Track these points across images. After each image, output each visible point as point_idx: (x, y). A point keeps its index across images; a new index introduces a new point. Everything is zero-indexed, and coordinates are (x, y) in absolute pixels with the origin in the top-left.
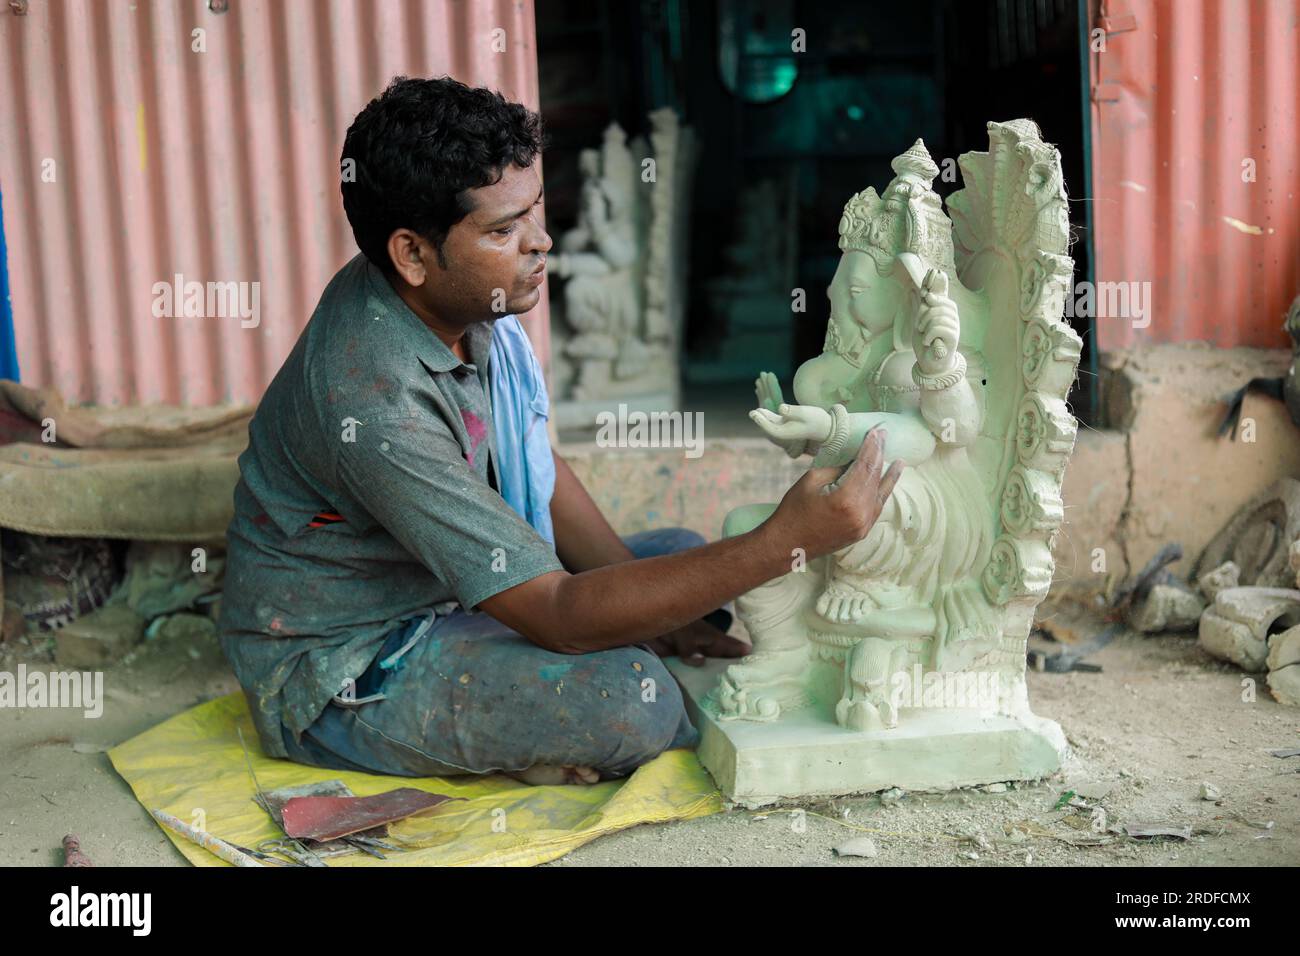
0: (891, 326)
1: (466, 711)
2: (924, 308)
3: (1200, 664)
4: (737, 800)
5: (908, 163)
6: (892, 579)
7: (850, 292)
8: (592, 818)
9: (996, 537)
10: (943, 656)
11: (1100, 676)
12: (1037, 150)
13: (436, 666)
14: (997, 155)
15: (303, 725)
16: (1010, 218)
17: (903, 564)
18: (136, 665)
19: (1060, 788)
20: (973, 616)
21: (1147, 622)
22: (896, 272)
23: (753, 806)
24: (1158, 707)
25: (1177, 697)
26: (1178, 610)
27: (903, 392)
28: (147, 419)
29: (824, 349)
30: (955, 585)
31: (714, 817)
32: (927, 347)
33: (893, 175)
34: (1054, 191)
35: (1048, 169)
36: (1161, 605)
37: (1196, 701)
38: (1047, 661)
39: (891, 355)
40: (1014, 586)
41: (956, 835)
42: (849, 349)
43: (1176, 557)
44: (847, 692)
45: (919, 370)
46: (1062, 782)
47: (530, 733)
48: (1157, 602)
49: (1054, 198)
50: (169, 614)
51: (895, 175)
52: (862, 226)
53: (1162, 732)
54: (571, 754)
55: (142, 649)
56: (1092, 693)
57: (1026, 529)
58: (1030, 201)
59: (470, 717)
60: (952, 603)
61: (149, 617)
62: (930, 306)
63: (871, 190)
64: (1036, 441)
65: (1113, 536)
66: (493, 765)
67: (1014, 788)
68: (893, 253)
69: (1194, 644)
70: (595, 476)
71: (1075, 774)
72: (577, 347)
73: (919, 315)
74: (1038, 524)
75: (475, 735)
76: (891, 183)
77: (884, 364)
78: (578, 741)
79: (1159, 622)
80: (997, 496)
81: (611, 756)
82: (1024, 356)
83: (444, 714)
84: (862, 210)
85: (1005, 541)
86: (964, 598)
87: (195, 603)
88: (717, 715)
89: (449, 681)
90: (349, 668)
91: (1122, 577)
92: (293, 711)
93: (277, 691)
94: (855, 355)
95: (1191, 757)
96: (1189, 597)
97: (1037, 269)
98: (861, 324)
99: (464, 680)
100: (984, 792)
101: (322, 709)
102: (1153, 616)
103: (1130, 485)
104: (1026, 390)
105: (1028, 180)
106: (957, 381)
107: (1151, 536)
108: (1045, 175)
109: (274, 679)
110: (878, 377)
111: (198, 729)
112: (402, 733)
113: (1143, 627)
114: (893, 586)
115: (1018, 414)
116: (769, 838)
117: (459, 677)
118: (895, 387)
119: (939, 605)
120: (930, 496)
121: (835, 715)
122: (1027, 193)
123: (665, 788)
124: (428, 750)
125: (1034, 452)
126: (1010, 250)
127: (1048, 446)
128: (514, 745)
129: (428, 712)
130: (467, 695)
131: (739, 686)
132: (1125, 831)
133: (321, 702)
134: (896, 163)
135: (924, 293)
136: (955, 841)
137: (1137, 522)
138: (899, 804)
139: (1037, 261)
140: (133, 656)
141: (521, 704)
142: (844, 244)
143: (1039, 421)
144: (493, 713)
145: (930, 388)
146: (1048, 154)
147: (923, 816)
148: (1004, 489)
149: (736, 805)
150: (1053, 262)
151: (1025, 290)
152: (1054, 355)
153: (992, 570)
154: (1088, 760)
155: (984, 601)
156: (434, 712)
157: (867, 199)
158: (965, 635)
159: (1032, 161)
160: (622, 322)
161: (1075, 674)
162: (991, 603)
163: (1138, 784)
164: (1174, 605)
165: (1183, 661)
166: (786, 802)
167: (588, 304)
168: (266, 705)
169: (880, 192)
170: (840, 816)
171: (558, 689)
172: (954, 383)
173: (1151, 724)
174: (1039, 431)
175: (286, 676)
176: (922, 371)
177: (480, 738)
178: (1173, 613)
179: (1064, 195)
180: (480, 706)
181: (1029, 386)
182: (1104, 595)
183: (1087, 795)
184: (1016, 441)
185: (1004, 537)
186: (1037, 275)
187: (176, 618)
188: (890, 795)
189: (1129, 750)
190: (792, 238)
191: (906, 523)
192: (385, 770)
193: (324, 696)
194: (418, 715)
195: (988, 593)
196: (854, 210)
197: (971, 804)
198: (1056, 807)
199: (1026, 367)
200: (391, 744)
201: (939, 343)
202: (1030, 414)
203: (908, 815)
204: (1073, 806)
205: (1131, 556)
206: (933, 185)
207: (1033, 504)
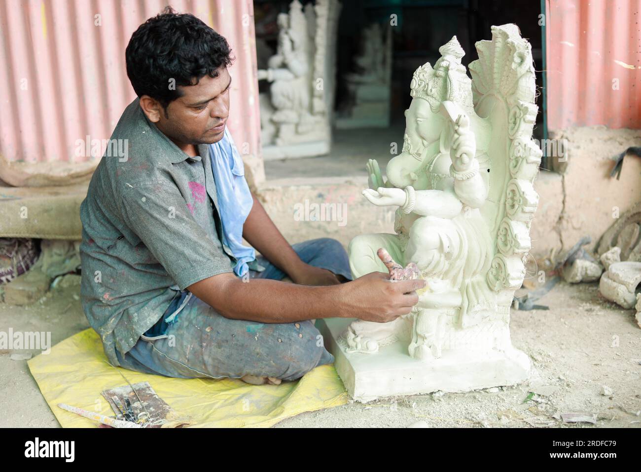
0: (439, 139)
1: (209, 347)
2: (456, 136)
3: (599, 304)
4: (355, 399)
5: (448, 50)
6: (439, 277)
7: (416, 121)
8: (279, 410)
9: (494, 255)
10: (466, 319)
11: (547, 311)
12: (518, 43)
13: (194, 322)
14: (496, 44)
15: (125, 349)
16: (503, 80)
17: (444, 270)
18: (46, 304)
19: (527, 389)
20: (482, 298)
21: (572, 278)
22: (441, 111)
23: (364, 402)
24: (579, 333)
25: (588, 327)
26: (589, 272)
27: (445, 177)
28: (51, 169)
29: (403, 151)
30: (472, 280)
31: (344, 407)
32: (458, 158)
33: (439, 56)
34: (527, 68)
35: (524, 55)
36: (580, 270)
37: (598, 329)
38: (520, 304)
39: (439, 155)
40: (504, 282)
41: (472, 420)
42: (416, 152)
43: (588, 243)
44: (414, 339)
45: (453, 168)
46: (528, 386)
47: (241, 360)
48: (578, 269)
49: (527, 71)
50: (64, 275)
51: (441, 56)
52: (423, 85)
53: (580, 349)
54: (264, 371)
55: (49, 294)
56: (544, 324)
57: (511, 252)
58: (515, 72)
59: (211, 350)
60: (471, 290)
61: (53, 277)
62: (459, 135)
63: (428, 65)
64: (516, 206)
65: (554, 228)
66: (223, 374)
67: (502, 390)
68: (440, 100)
69: (596, 290)
70: (284, 199)
71: (535, 380)
72: (277, 117)
73: (454, 140)
74: (517, 251)
75: (214, 359)
76: (439, 60)
77: (435, 160)
78: (267, 365)
79: (578, 278)
80: (495, 233)
81: (285, 372)
82: (510, 159)
83: (198, 348)
84: (423, 75)
85: (499, 258)
86: (477, 287)
87: (77, 269)
88: (346, 349)
89: (200, 330)
90: (150, 319)
91: (559, 249)
92: (120, 342)
93: (111, 332)
94: (419, 155)
95: (596, 365)
96: (594, 265)
97: (518, 111)
98: (423, 138)
99: (208, 330)
100: (487, 392)
101: (136, 341)
102: (576, 275)
103: (564, 202)
104: (511, 178)
105: (513, 61)
106: (474, 175)
107: (574, 228)
108: (522, 59)
109: (109, 325)
110: (431, 168)
111: (75, 348)
112: (176, 356)
113: (570, 280)
114: (439, 280)
115: (507, 190)
116: (373, 420)
117: (206, 328)
118: (440, 175)
119: (464, 291)
120: (459, 234)
121: (408, 351)
122: (513, 67)
123: (318, 390)
124: (190, 365)
125: (516, 212)
126: (503, 97)
127: (523, 209)
128: (234, 365)
129: (189, 346)
130: (209, 338)
131: (357, 333)
132: (561, 418)
133: (136, 337)
134: (442, 49)
135: (456, 128)
136: (471, 423)
137: (568, 222)
138: (442, 399)
139: (518, 107)
140: (44, 299)
141: (237, 345)
142: (413, 94)
143: (518, 196)
144: (222, 349)
145: (459, 179)
146: (524, 46)
147: (454, 406)
148: (499, 230)
149: (355, 401)
150: (527, 108)
151: (512, 121)
152: (527, 160)
153: (492, 272)
154: (542, 370)
155: (488, 288)
156: (192, 346)
157: (425, 69)
158: (477, 308)
159: (515, 50)
160: (301, 104)
161: (534, 311)
162: (491, 289)
163: (568, 385)
164: (586, 270)
165: (591, 302)
166: (382, 399)
167: (283, 95)
168: (105, 339)
169: (433, 65)
170: (410, 407)
171: (256, 337)
172: (472, 176)
173: (575, 343)
174: (518, 201)
175: (115, 324)
176: (455, 170)
177: (216, 361)
178: (586, 273)
179: (533, 70)
180: (216, 344)
181: (513, 176)
182: (549, 260)
183: (542, 394)
184: (505, 204)
185: (499, 255)
186: (518, 115)
187: (67, 277)
188: (437, 395)
189: (563, 360)
190: (389, 54)
191: (446, 250)
192: (169, 375)
193: (137, 335)
194: (184, 347)
195: (490, 284)
196: (419, 76)
197: (480, 399)
198: (525, 401)
199: (511, 165)
200: (170, 362)
201: (464, 156)
202: (513, 191)
203: (447, 406)
204: (534, 401)
205: (563, 239)
206: (462, 61)
207: (514, 240)
